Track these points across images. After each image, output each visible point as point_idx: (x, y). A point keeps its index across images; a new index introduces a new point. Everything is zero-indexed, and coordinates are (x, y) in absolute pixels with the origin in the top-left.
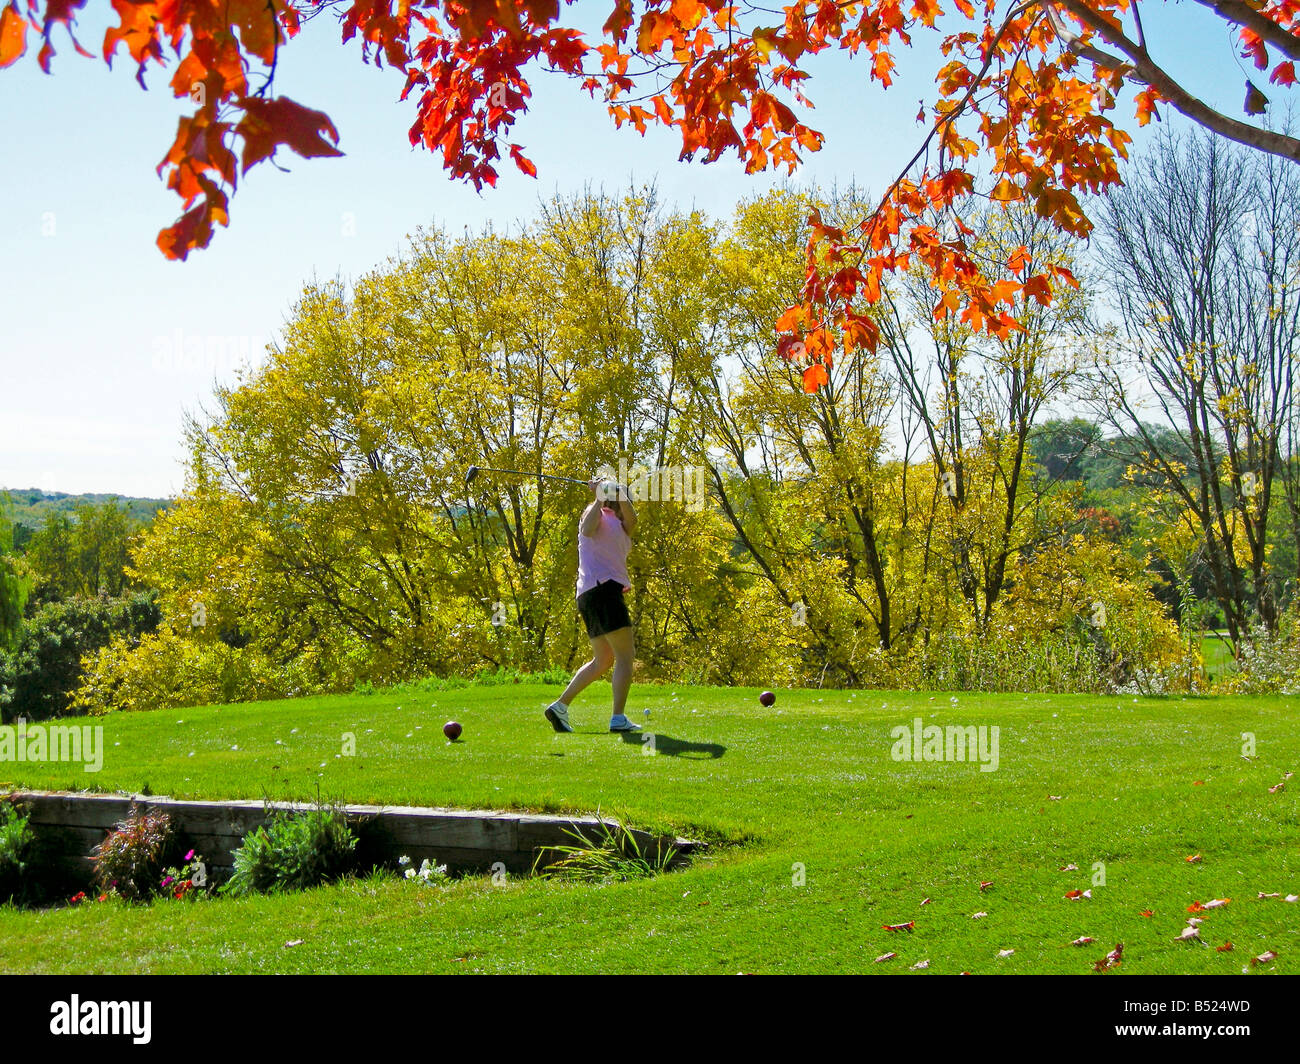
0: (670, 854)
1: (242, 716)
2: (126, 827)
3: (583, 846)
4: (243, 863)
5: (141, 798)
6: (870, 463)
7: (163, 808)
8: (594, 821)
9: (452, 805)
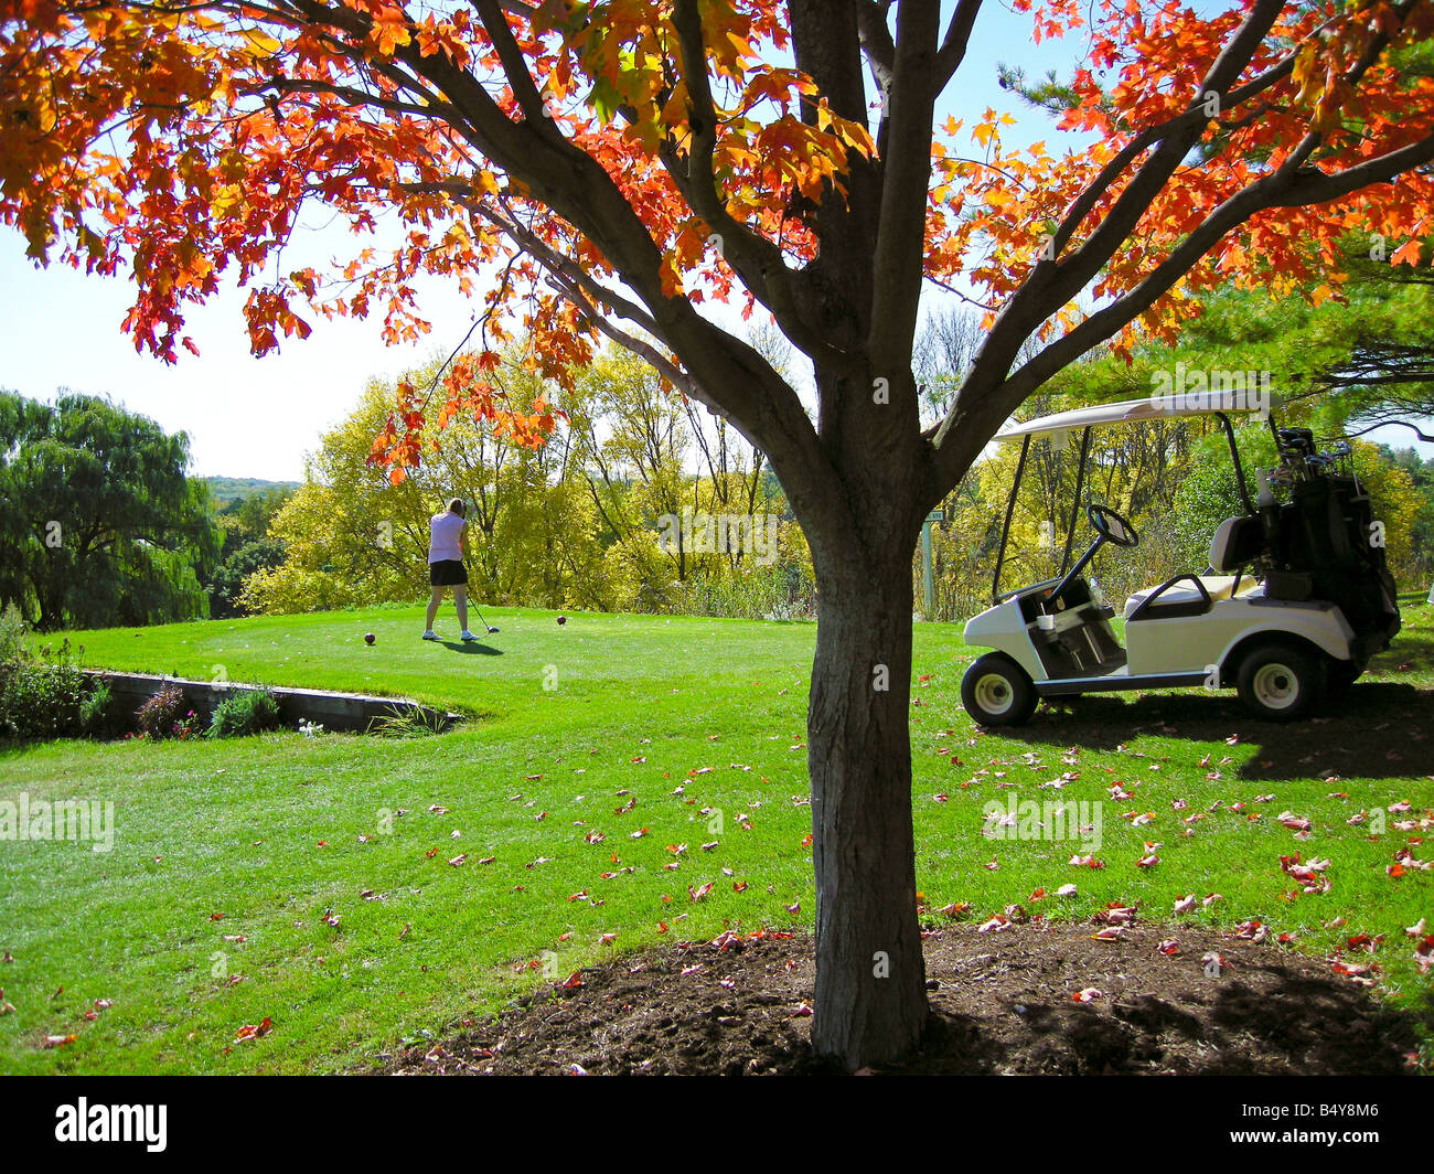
0: (442, 723)
1: (269, 625)
2: (159, 695)
3: (396, 717)
4: (217, 718)
5: (169, 678)
6: (675, 478)
7: (180, 685)
8: (403, 702)
9: (333, 690)
